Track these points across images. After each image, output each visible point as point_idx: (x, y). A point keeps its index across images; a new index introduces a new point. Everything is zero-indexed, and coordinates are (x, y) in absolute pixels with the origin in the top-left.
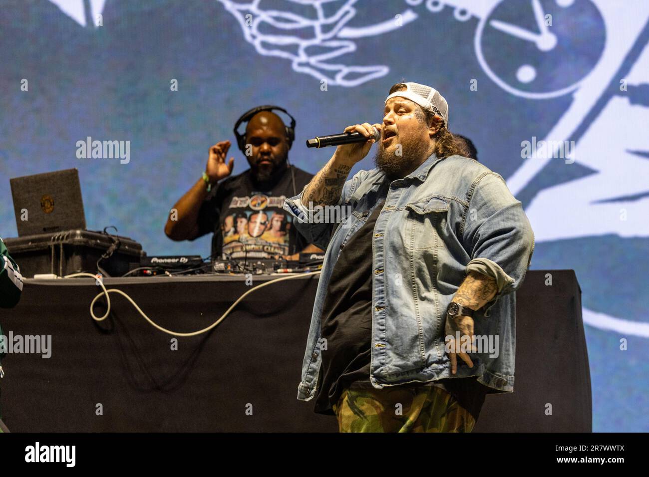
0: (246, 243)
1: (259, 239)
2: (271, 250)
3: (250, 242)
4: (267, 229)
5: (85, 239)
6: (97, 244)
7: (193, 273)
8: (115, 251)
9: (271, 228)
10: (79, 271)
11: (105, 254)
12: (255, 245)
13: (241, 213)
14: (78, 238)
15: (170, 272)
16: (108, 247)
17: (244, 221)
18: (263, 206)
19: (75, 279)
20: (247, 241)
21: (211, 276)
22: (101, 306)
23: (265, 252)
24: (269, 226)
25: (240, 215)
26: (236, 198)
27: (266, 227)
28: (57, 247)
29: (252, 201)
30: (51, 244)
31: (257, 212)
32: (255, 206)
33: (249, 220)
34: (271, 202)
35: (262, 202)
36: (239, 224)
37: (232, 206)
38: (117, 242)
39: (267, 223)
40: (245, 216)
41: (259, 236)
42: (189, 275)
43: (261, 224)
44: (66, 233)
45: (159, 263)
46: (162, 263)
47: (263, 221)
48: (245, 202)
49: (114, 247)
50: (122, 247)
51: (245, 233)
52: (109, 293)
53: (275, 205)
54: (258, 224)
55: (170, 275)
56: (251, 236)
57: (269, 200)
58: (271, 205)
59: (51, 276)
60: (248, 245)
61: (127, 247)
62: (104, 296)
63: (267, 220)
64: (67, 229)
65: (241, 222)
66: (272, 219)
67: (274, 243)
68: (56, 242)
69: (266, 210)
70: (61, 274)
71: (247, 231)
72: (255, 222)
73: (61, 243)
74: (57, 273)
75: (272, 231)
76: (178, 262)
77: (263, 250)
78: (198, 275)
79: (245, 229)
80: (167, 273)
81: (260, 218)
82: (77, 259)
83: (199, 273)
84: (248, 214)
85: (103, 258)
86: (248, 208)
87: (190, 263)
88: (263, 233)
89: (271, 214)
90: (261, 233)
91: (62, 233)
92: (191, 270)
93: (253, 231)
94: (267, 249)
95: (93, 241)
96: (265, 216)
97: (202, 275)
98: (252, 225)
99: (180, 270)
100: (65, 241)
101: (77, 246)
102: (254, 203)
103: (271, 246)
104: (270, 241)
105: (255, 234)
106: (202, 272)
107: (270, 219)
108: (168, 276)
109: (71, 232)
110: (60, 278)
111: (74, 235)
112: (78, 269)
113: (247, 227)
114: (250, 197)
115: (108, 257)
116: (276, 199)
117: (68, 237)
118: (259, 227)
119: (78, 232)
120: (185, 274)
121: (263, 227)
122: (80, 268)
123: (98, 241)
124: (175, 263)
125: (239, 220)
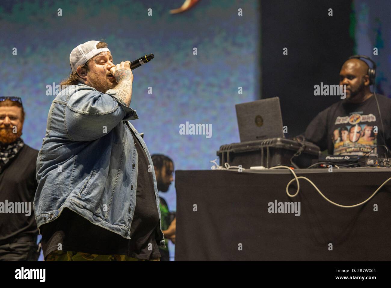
0: (348, 147)
1: (356, 143)
2: (365, 150)
3: (351, 146)
4: (361, 136)
5: (283, 144)
6: (291, 147)
7: (353, 166)
8: (303, 152)
9: (364, 135)
10: (279, 164)
11: (296, 154)
12: (354, 147)
13: (343, 127)
14: (279, 143)
15: (338, 166)
16: (298, 149)
17: (346, 132)
18: (358, 121)
19: (276, 170)
20: (349, 145)
21: (365, 168)
22: (293, 187)
23: (362, 152)
24: (362, 134)
25: (343, 129)
26: (339, 118)
27: (361, 134)
28: (265, 149)
29: (351, 119)
30: (261, 147)
31: (354, 126)
32: (352, 122)
33: (350, 132)
34: (363, 119)
35: (357, 119)
36: (343, 134)
37: (337, 123)
38: (304, 146)
39: (361, 132)
40: (346, 129)
41: (356, 141)
42: (351, 168)
43: (358, 133)
44: (271, 140)
45: (331, 160)
46: (333, 160)
47: (358, 131)
48: (345, 120)
49: (301, 149)
50: (307, 149)
51: (347, 140)
52: (299, 179)
53: (366, 120)
54: (355, 133)
55: (338, 168)
56: (351, 142)
57: (361, 117)
58: (363, 121)
59: (261, 168)
60: (350, 148)
61: (310, 149)
62: (295, 181)
63: (361, 130)
64: (271, 137)
65: (344, 133)
66: (365, 130)
67: (367, 145)
68: (264, 146)
69: (360, 124)
70: (267, 166)
71: (348, 139)
72: (353, 132)
73: (268, 146)
74: (265, 165)
75: (365, 137)
76: (344, 159)
77: (360, 151)
78: (356, 168)
79: (347, 138)
80: (336, 166)
81: (356, 129)
82: (278, 157)
83: (357, 167)
84: (349, 127)
85: (295, 157)
86: (348, 124)
87: (351, 160)
88: (359, 139)
89: (364, 127)
90: (358, 139)
91: (268, 140)
92: (352, 164)
93: (352, 139)
94: (363, 149)
95: (288, 145)
96: (360, 128)
97: (359, 168)
98: (351, 135)
99: (345, 164)
100: (270, 145)
101: (278, 148)
102: (352, 120)
103: (365, 148)
104: (364, 144)
105: (354, 140)
106: (359, 166)
107: (363, 129)
108: (337, 168)
109: (274, 139)
110: (267, 169)
111: (276, 141)
112: (278, 164)
113: (348, 136)
114: (349, 116)
115: (297, 155)
116: (366, 116)
117: (272, 142)
118: (356, 135)
119: (279, 139)
120: (348, 167)
121: (358, 135)
122: (280, 163)
123: (292, 145)
124: (341, 160)
125: (343, 132)
